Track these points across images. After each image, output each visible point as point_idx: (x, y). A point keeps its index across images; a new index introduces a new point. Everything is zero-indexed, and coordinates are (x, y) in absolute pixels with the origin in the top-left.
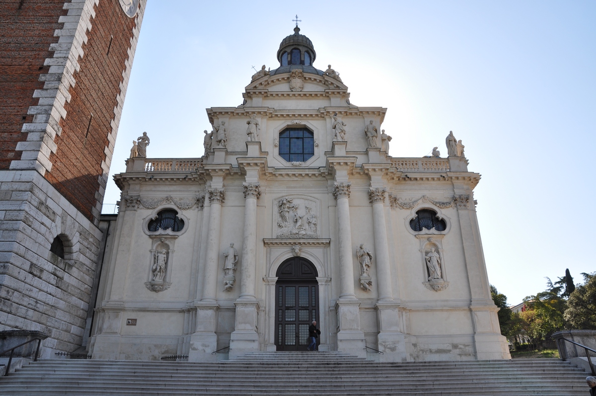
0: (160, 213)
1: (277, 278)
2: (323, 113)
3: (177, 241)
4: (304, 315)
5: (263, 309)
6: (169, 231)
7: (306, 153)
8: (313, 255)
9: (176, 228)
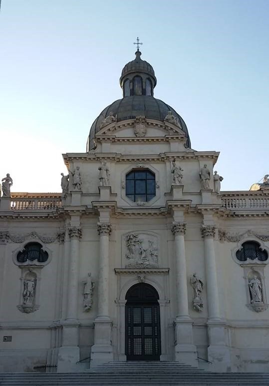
0: (27, 246)
1: (126, 301)
2: (163, 158)
3: (42, 270)
4: (148, 331)
5: (116, 326)
6: (36, 262)
7: (149, 194)
8: (156, 282)
9: (41, 259)
